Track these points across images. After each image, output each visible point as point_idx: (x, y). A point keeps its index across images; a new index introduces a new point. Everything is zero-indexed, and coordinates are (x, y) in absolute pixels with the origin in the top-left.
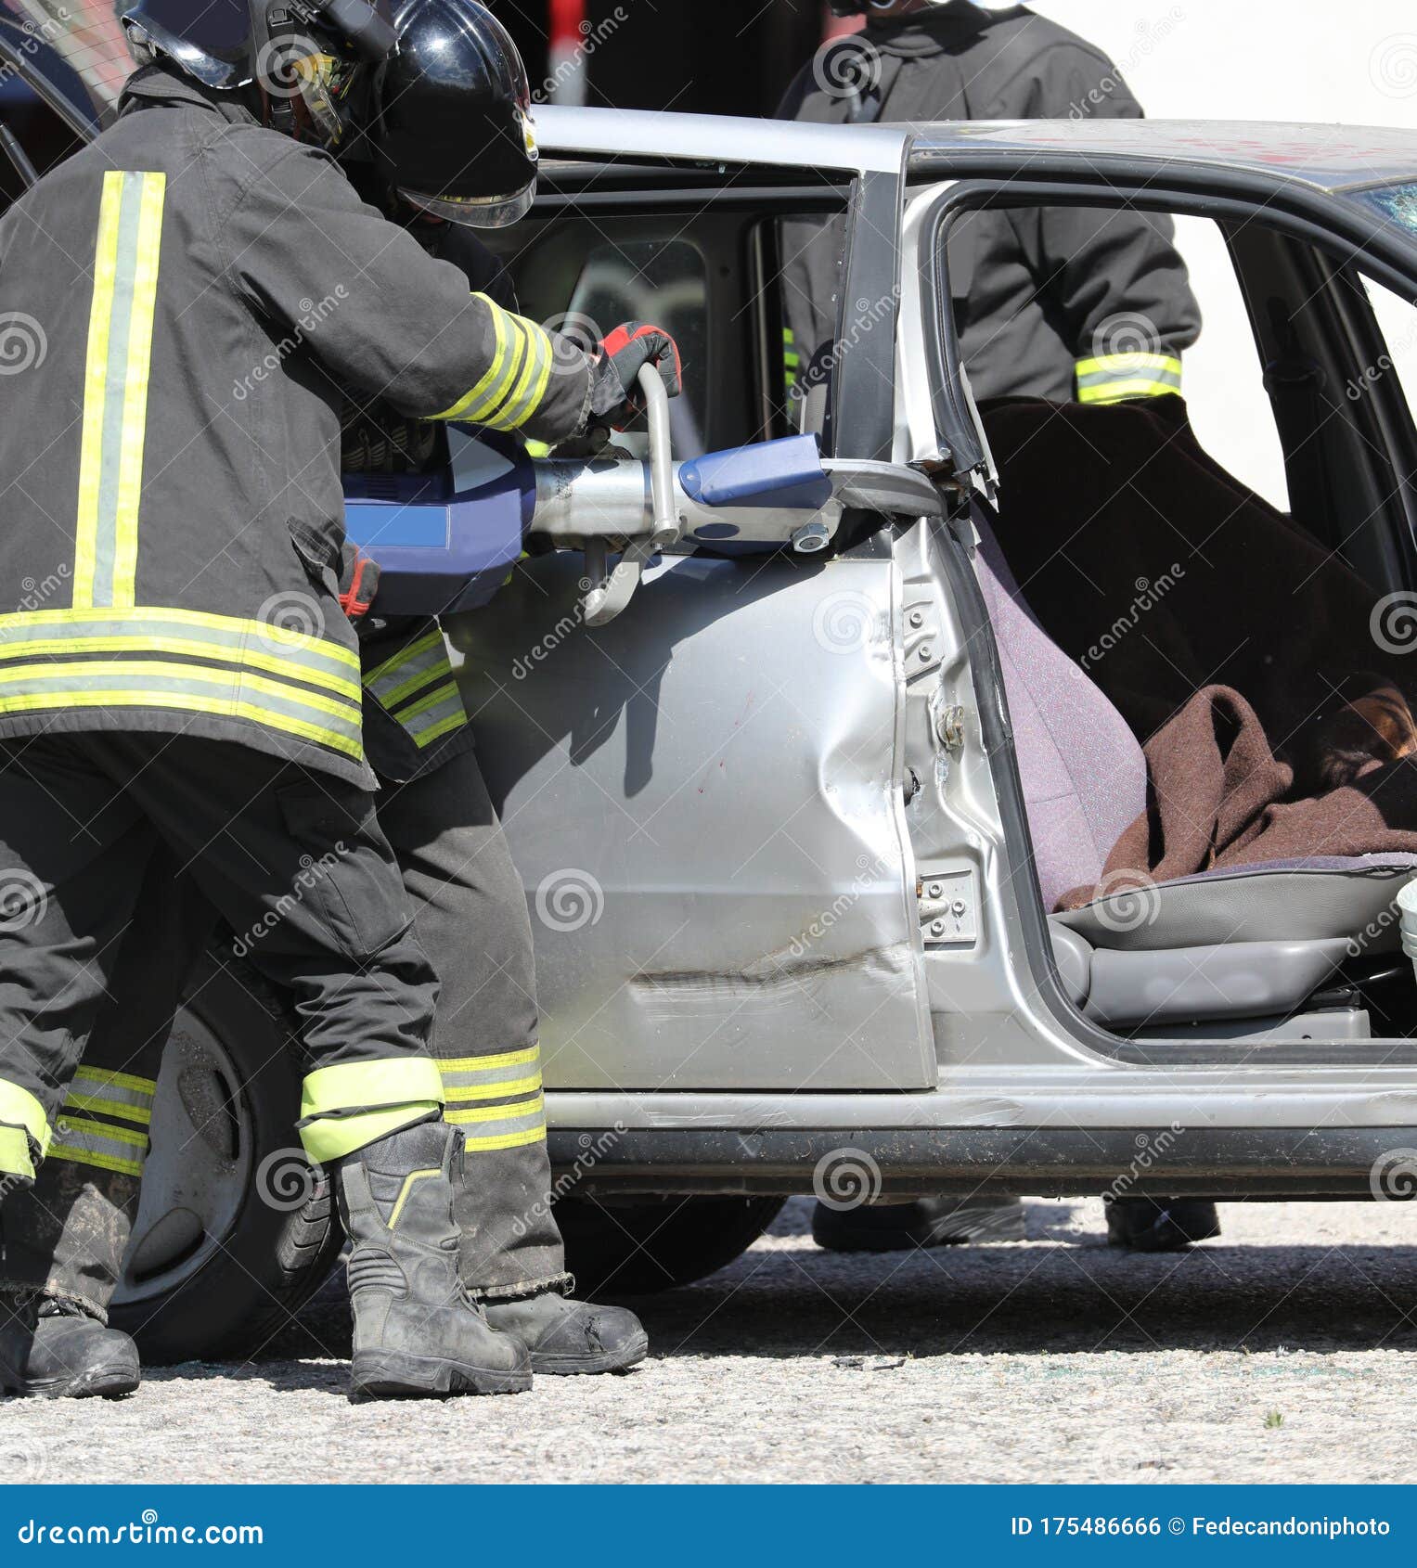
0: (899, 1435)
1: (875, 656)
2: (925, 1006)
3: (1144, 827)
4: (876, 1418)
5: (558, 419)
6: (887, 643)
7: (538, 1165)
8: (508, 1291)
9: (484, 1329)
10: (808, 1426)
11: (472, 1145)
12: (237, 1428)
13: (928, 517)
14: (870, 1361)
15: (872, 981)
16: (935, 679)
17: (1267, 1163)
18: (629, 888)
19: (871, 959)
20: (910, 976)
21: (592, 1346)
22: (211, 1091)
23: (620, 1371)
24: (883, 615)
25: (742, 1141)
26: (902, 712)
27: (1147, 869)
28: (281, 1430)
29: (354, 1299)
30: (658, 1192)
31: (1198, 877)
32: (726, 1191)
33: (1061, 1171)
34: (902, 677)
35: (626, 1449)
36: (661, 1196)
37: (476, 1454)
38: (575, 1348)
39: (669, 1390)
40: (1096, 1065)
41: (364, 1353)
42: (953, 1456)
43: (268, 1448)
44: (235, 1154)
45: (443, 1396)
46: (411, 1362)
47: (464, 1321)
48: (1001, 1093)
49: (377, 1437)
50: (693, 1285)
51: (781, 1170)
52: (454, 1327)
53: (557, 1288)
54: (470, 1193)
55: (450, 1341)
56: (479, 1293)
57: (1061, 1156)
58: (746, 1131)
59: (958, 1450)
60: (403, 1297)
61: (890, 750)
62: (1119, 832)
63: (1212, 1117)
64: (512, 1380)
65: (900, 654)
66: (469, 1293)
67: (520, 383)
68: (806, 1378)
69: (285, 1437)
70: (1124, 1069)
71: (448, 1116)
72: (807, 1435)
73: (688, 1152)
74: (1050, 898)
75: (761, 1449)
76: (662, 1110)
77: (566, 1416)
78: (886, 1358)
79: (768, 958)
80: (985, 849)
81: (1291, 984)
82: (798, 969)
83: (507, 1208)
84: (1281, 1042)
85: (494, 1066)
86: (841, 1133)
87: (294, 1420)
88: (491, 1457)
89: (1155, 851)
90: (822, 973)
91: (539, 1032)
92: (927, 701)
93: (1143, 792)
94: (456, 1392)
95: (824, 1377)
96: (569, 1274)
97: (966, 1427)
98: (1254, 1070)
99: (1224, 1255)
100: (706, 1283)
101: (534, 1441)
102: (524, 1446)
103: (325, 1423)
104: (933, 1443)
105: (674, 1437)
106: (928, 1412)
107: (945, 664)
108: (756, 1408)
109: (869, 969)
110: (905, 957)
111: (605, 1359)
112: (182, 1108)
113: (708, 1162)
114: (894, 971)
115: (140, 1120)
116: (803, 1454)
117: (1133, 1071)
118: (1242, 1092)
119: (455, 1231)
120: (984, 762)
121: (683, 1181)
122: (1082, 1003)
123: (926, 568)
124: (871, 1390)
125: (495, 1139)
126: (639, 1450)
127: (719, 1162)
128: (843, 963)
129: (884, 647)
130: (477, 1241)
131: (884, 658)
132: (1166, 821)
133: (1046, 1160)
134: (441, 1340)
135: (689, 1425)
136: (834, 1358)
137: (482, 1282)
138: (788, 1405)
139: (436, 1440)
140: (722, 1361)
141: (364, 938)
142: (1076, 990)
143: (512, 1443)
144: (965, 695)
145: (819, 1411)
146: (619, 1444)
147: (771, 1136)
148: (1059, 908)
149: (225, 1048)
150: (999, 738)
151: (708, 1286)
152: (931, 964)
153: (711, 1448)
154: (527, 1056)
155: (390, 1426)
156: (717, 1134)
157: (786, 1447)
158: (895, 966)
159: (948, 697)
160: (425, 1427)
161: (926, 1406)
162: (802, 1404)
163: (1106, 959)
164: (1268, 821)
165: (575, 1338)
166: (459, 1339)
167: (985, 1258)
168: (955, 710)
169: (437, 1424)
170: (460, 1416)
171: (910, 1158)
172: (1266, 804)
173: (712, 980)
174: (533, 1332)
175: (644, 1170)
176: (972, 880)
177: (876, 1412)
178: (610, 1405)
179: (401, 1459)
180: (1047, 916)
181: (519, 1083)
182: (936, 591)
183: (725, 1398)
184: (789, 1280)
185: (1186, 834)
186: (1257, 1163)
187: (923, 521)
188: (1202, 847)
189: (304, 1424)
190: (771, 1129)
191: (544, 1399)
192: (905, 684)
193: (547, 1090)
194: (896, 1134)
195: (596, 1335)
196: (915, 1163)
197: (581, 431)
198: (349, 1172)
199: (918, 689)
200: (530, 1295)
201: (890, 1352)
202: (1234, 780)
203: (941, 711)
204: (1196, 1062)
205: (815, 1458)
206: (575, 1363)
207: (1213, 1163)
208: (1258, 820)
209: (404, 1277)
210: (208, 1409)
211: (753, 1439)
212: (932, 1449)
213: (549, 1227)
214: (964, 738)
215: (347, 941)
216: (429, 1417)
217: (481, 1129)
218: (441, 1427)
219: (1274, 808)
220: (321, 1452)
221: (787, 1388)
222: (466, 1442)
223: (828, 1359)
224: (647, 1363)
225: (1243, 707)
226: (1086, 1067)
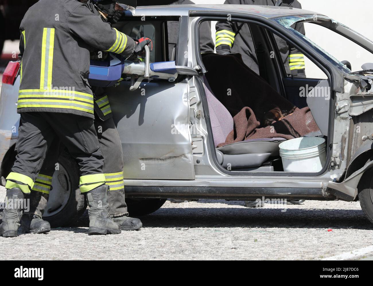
0: (188, 242)
1: (184, 101)
2: (193, 165)
3: (233, 132)
4: (184, 239)
5: (128, 51)
6: (187, 99)
7: (123, 193)
8: (118, 215)
9: (113, 222)
10: (171, 240)
11: (111, 189)
12: (68, 240)
13: (195, 76)
14: (182, 229)
15: (183, 160)
16: (196, 105)
17: (255, 194)
18: (140, 143)
19: (183, 156)
20: (190, 159)
21: (132, 225)
22: (63, 178)
23: (137, 230)
24: (186, 94)
25: (160, 188)
26: (190, 111)
27: (233, 140)
28: (76, 240)
29: (90, 217)
30: (144, 197)
31: (243, 142)
32: (157, 198)
33: (218, 195)
34: (189, 105)
35: (139, 244)
36: (145, 198)
37: (111, 245)
38: (129, 226)
39: (146, 234)
40: (224, 176)
41: (91, 227)
42: (198, 246)
43: (74, 243)
44: (68, 190)
45: (105, 235)
46: (100, 229)
47: (109, 221)
48: (207, 180)
49: (93, 242)
50: (150, 214)
51: (167, 194)
52: (108, 223)
53: (126, 215)
54: (111, 198)
55: (107, 225)
56: (113, 216)
57: (218, 192)
58: (160, 187)
59: (199, 245)
60: (99, 217)
61: (187, 118)
62: (229, 133)
63: (245, 185)
64: (118, 231)
65: (189, 101)
66: (111, 216)
67: (121, 45)
68: (171, 231)
69: (77, 241)
70: (229, 176)
71: (106, 184)
72: (171, 242)
73: (150, 191)
74: (216, 145)
75: (163, 244)
76: (145, 183)
77: (127, 238)
78: (185, 228)
79: (164, 156)
80: (204, 136)
81: (259, 161)
82: (170, 158)
83: (118, 200)
84: (257, 172)
85: (116, 175)
86: (178, 187)
87: (78, 238)
88: (114, 245)
89: (235, 136)
90: (174, 159)
91: (123, 169)
92: (194, 109)
93: (233, 126)
94: (108, 234)
95: (174, 232)
96: (128, 212)
97: (200, 241)
98: (252, 177)
99: (246, 210)
100: (152, 214)
101: (122, 243)
102: (120, 244)
103: (84, 239)
104: (194, 244)
105: (147, 242)
106: (193, 238)
107: (197, 102)
108: (162, 237)
109: (183, 158)
110: (189, 156)
111: (135, 228)
112: (58, 181)
113: (153, 192)
114: (187, 158)
115: (50, 184)
116: (171, 246)
117: (231, 177)
118: (250, 181)
119: (108, 204)
120: (204, 120)
121: (149, 196)
122: (222, 164)
123: (194, 85)
124: (183, 234)
125: (116, 188)
126: (141, 244)
127: (156, 192)
128: (178, 157)
129: (186, 99)
130: (112, 206)
131: (186, 101)
132: (237, 131)
133: (215, 192)
134: (105, 225)
135: (150, 240)
136: (176, 228)
137: (113, 214)
138: (168, 237)
139: (104, 242)
140: (155, 228)
141: (90, 150)
142: (220, 162)
143: (118, 243)
144: (201, 108)
145: (173, 238)
146: (137, 243)
147: (165, 188)
148: (217, 147)
149: (66, 170)
150: (207, 116)
151: (153, 215)
152: (194, 157)
153: (154, 244)
154: (121, 173)
155: (96, 240)
156: (155, 187)
157: (167, 244)
158: (188, 157)
159: (198, 108)
160: (102, 240)
161: (193, 237)
162: (170, 237)
163: (226, 156)
164: (255, 131)
165: (129, 224)
166: (108, 225)
167: (203, 210)
168: (199, 111)
169: (104, 239)
170: (108, 238)
171: (190, 192)
172: (255, 128)
173: (155, 160)
174: (121, 223)
175: (142, 194)
176: (202, 141)
177: (184, 238)
178: (136, 236)
179: (98, 246)
180: (216, 148)
181: (120, 178)
182: (196, 89)
183: (156, 235)
184: (167, 214)
185: (240, 134)
186: (253, 194)
187: (194, 76)
188: (244, 136)
189: (80, 239)
190: (165, 186)
191: (123, 235)
192: (190, 106)
193: (124, 179)
194: (188, 187)
195: (133, 223)
196: (191, 193)
197: (132, 54)
198: (89, 194)
199: (192, 107)
200: (122, 216)
201: (186, 227)
202: (249, 124)
203: (196, 111)
204: (242, 175)
205: (173, 246)
206: (129, 228)
207: (245, 194)
208: (254, 131)
209: (99, 213)
210: (63, 236)
211: (162, 243)
212: (194, 245)
213: (125, 204)
214: (201, 116)
215: (87, 151)
216: (103, 238)
217: (113, 186)
218: (105, 240)
219: (257, 129)
220: (83, 244)
221: (168, 233)
222: (110, 243)
223: (175, 228)
224: (142, 229)
225: (251, 111)
226: (222, 176)
